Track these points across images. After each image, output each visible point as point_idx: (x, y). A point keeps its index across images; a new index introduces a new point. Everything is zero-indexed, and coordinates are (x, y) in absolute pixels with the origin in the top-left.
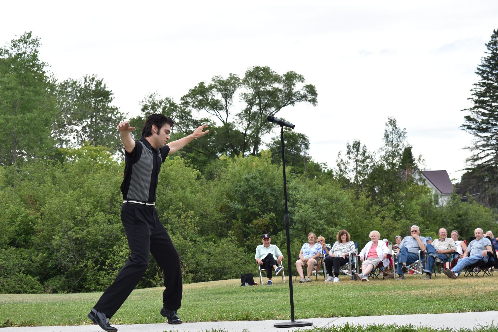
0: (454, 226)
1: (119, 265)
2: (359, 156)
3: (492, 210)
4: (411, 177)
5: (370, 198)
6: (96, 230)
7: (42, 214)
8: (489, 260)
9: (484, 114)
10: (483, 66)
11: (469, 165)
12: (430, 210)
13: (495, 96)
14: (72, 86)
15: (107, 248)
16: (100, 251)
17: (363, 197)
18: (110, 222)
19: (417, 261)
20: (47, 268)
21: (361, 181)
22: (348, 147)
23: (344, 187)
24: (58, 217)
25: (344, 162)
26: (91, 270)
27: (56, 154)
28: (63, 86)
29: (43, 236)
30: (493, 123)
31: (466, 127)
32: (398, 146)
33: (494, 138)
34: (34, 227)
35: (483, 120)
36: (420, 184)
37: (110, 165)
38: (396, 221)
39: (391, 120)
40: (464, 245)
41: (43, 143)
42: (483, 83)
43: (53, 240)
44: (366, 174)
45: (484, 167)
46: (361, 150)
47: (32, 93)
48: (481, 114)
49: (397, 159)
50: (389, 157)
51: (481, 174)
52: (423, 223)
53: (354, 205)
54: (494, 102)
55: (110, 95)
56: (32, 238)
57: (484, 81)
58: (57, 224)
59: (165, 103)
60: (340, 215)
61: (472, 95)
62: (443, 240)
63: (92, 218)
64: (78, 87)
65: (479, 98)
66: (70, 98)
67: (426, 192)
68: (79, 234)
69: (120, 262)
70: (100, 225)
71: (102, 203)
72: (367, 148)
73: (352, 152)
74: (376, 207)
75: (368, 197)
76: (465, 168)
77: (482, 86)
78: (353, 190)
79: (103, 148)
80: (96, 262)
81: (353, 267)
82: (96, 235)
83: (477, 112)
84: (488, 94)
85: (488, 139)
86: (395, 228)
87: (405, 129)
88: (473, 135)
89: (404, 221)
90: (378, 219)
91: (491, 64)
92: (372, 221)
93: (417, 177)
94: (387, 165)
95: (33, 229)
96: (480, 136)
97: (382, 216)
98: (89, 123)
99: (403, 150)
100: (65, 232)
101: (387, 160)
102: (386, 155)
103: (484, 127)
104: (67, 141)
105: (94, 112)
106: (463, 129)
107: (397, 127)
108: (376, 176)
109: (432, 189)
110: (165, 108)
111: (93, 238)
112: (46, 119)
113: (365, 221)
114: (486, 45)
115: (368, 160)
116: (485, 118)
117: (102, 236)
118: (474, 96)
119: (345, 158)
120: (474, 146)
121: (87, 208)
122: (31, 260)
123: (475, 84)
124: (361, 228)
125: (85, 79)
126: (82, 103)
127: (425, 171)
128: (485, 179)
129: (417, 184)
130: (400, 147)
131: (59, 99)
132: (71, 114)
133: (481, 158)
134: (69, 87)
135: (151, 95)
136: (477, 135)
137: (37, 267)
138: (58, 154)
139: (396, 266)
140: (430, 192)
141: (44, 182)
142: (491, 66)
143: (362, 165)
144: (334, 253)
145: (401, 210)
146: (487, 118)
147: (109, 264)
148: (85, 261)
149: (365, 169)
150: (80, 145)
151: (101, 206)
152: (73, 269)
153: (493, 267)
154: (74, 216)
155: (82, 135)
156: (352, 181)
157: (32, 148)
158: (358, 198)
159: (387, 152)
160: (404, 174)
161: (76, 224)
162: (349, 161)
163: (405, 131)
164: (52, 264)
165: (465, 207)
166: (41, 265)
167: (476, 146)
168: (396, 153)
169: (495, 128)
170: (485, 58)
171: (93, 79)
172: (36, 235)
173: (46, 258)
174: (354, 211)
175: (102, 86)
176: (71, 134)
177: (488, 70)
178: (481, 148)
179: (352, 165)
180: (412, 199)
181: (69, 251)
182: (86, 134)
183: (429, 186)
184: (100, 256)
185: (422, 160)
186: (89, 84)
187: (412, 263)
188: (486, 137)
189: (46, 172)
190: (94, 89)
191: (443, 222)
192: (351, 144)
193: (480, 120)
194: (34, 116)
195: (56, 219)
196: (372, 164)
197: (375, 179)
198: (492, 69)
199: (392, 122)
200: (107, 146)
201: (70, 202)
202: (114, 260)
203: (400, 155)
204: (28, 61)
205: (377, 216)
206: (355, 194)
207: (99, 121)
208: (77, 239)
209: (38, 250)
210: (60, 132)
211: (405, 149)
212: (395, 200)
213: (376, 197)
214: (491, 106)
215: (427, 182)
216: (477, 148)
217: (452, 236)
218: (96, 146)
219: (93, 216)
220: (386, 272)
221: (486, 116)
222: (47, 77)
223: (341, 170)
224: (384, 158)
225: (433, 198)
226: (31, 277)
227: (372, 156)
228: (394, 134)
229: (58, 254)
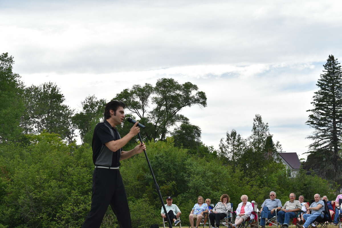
0: (301, 192)
1: (66, 217)
2: (235, 142)
3: (327, 181)
4: (271, 157)
5: (243, 172)
6: (50, 193)
7: (12, 181)
8: (324, 216)
9: (322, 114)
10: (322, 80)
11: (312, 149)
12: (284, 181)
13: (330, 101)
14: (34, 91)
15: (57, 205)
16: (52, 207)
17: (238, 171)
18: (60, 187)
19: (274, 217)
20: (14, 219)
21: (236, 160)
22: (228, 135)
23: (224, 164)
24: (23, 183)
25: (225, 146)
26: (45, 221)
27: (22, 138)
28: (29, 90)
29: (12, 196)
30: (329, 120)
31: (310, 123)
32: (263, 135)
33: (329, 131)
34: (6, 190)
35: (322, 118)
36: (277, 162)
37: (60, 146)
38: (261, 188)
39: (258, 117)
40: (307, 205)
41: (14, 131)
42: (322, 92)
43: (19, 199)
44: (240, 155)
45: (322, 150)
46: (237, 138)
47: (7, 96)
48: (320, 114)
49: (262, 144)
50: (256, 143)
51: (321, 156)
52: (280, 190)
53: (231, 176)
54: (329, 106)
55: (62, 97)
56: (4, 198)
57: (322, 91)
58: (23, 187)
59: (100, 103)
60: (221, 183)
61: (314, 100)
62: (292, 202)
63: (47, 184)
64: (39, 91)
65: (319, 102)
66: (33, 99)
67: (282, 168)
68: (38, 195)
69: (67, 215)
70: (53, 189)
71: (55, 173)
72: (241, 137)
73: (231, 139)
74: (247, 178)
75: (241, 171)
76: (309, 151)
77: (321, 94)
78: (230, 166)
79: (55, 134)
80: (49, 215)
81: (230, 220)
82: (50, 196)
83: (318, 112)
84: (325, 100)
85: (325, 131)
86: (260, 193)
87: (267, 124)
88: (315, 129)
89: (266, 188)
90: (248, 187)
91: (327, 79)
92: (244, 188)
93: (276, 157)
94: (255, 148)
95: (5, 191)
96: (319, 129)
97: (251, 184)
98: (46, 117)
99: (266, 138)
100: (28, 194)
101: (254, 145)
102: (254, 142)
103: (323, 123)
104: (31, 130)
105: (50, 110)
106: (308, 124)
107: (262, 122)
108: (247, 156)
109: (286, 165)
110: (100, 107)
111: (48, 198)
112: (17, 114)
113: (239, 188)
114: (324, 66)
115: (242, 145)
116: (323, 117)
117: (54, 196)
118: (315, 101)
119: (226, 144)
120: (316, 136)
121: (44, 177)
122: (3, 213)
123: (316, 93)
124: (236, 192)
125: (44, 86)
126: (42, 103)
127: (281, 153)
128: (323, 159)
129: (275, 162)
130: (264, 136)
131: (25, 100)
132: (34, 110)
133: (321, 145)
134: (33, 92)
135: (90, 98)
136: (318, 128)
137: (7, 218)
138: (24, 138)
139: (259, 220)
140: (284, 168)
141: (14, 158)
142: (327, 81)
143: (237, 148)
144: (217, 210)
145: (264, 181)
146: (325, 117)
147: (58, 216)
148: (41, 214)
149: (239, 151)
150: (40, 132)
151: (54, 175)
152: (33, 220)
153: (327, 222)
154: (35, 182)
155: (41, 125)
156: (230, 159)
157: (6, 134)
158: (234, 172)
159: (254, 140)
160: (266, 155)
161: (36, 188)
162: (229, 145)
163: (268, 125)
164: (18, 217)
165: (309, 179)
166: (10, 217)
167: (317, 136)
168: (261, 141)
169: (330, 124)
170: (323, 75)
171: (50, 86)
172: (7, 196)
173: (14, 212)
174: (231, 181)
175: (56, 91)
176: (34, 124)
177: (325, 83)
178: (321, 137)
179: (230, 148)
180: (272, 172)
181: (30, 207)
182: (44, 125)
183: (284, 164)
184: (52, 211)
185: (279, 145)
186: (47, 90)
187: (271, 218)
188: (324, 129)
189: (15, 151)
190: (50, 93)
191: (294, 189)
192: (230, 134)
193: (320, 118)
194: (8, 112)
195: (22, 184)
196: (244, 148)
197: (246, 158)
198: (328, 82)
199: (259, 119)
200: (59, 133)
201: (32, 173)
202: (62, 213)
203: (264, 142)
204: (5, 73)
205: (247, 184)
206: (232, 169)
207: (53, 115)
208: (36, 198)
209: (8, 207)
210: (26, 123)
211: (268, 138)
212: (260, 173)
213: (247, 171)
214: (327, 108)
215: (283, 161)
216: (318, 137)
217: (300, 199)
218: (51, 133)
219: (48, 182)
220: (253, 224)
221: (324, 116)
222: (17, 84)
223: (222, 152)
224: (253, 144)
225: (287, 172)
226: (2, 226)
227: (244, 142)
228: (260, 127)
229: (22, 209)
